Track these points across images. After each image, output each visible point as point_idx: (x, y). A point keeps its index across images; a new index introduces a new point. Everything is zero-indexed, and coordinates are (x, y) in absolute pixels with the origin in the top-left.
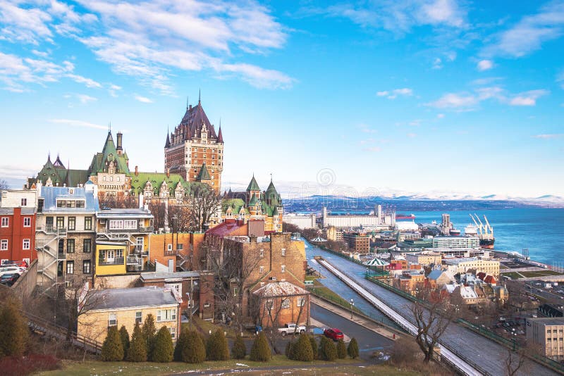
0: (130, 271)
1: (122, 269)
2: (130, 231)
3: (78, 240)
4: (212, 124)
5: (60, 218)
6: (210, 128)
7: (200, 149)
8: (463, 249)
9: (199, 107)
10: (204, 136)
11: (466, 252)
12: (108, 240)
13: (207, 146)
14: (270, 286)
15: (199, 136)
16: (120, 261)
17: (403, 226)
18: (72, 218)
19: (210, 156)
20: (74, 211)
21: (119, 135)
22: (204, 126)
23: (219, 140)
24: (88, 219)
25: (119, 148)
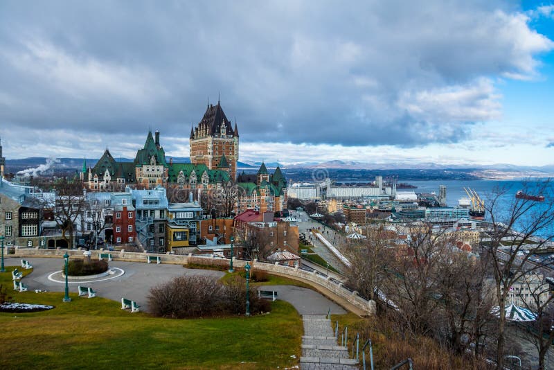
0: (191, 244)
1: (186, 243)
2: (189, 219)
3: (157, 225)
4: (229, 121)
5: (146, 211)
6: (228, 124)
7: (220, 142)
8: (453, 220)
9: (219, 107)
10: (223, 131)
11: (455, 222)
12: (176, 225)
13: (226, 140)
14: (277, 254)
15: (219, 132)
16: (184, 238)
17: (403, 196)
18: (152, 211)
19: (228, 148)
20: (153, 206)
21: (157, 134)
22: (224, 123)
23: (235, 134)
24: (162, 211)
25: (157, 143)
